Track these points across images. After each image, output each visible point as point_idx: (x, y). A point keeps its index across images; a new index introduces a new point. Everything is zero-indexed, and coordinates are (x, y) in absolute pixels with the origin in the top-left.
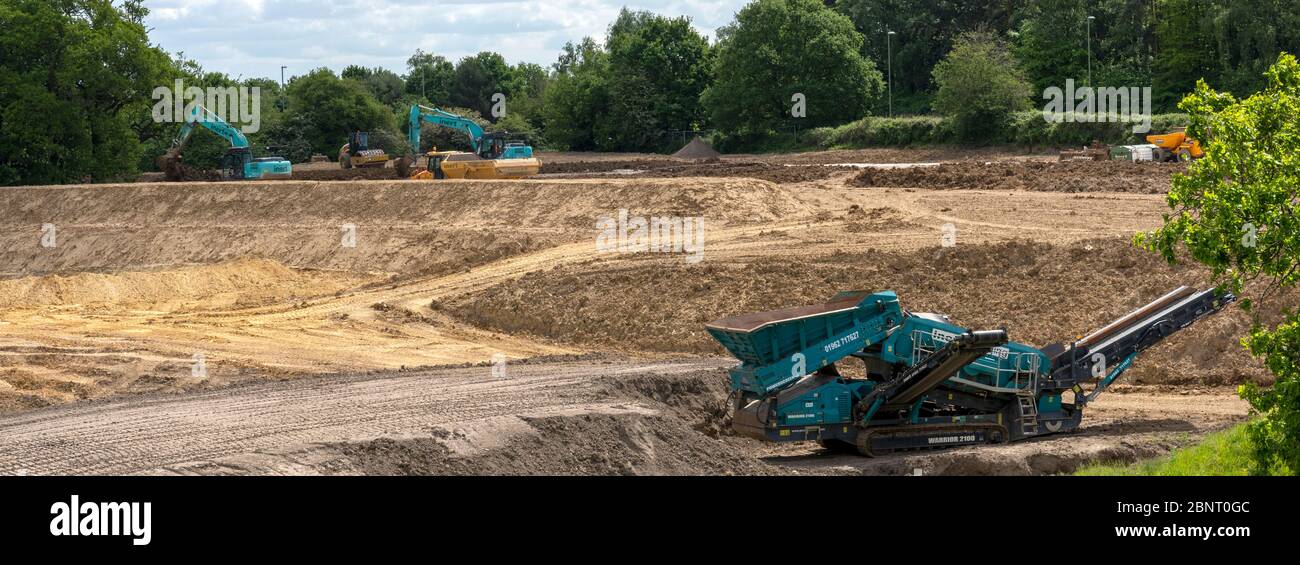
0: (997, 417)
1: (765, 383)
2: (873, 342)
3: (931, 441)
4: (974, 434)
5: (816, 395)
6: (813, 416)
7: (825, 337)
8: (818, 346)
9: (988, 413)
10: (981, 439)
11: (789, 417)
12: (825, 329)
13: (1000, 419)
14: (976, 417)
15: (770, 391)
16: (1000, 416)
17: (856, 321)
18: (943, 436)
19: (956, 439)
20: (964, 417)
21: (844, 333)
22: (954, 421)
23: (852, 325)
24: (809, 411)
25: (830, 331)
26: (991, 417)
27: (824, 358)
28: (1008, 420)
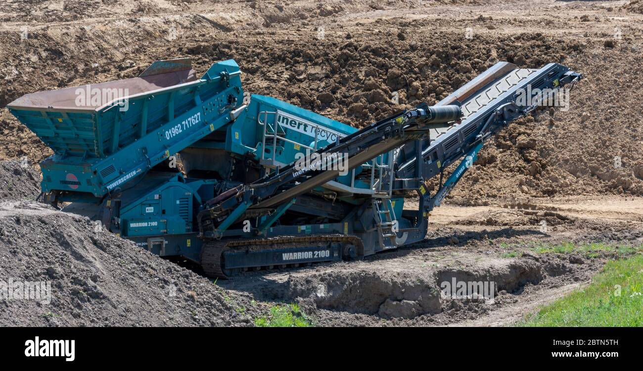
0: (343, 227)
1: (105, 180)
2: (218, 127)
3: (286, 257)
4: (329, 247)
5: (157, 197)
6: (155, 224)
7: (164, 120)
8: (158, 132)
9: (331, 221)
10: (336, 255)
11: (132, 225)
12: (166, 109)
13: (346, 229)
14: (322, 226)
15: (112, 191)
16: (346, 224)
17: (198, 99)
18: (297, 251)
19: (308, 255)
20: (309, 226)
21: (185, 115)
22: (299, 231)
23: (192, 105)
24: (149, 217)
25: (172, 113)
26: (336, 226)
27: (165, 148)
28: (357, 230)
